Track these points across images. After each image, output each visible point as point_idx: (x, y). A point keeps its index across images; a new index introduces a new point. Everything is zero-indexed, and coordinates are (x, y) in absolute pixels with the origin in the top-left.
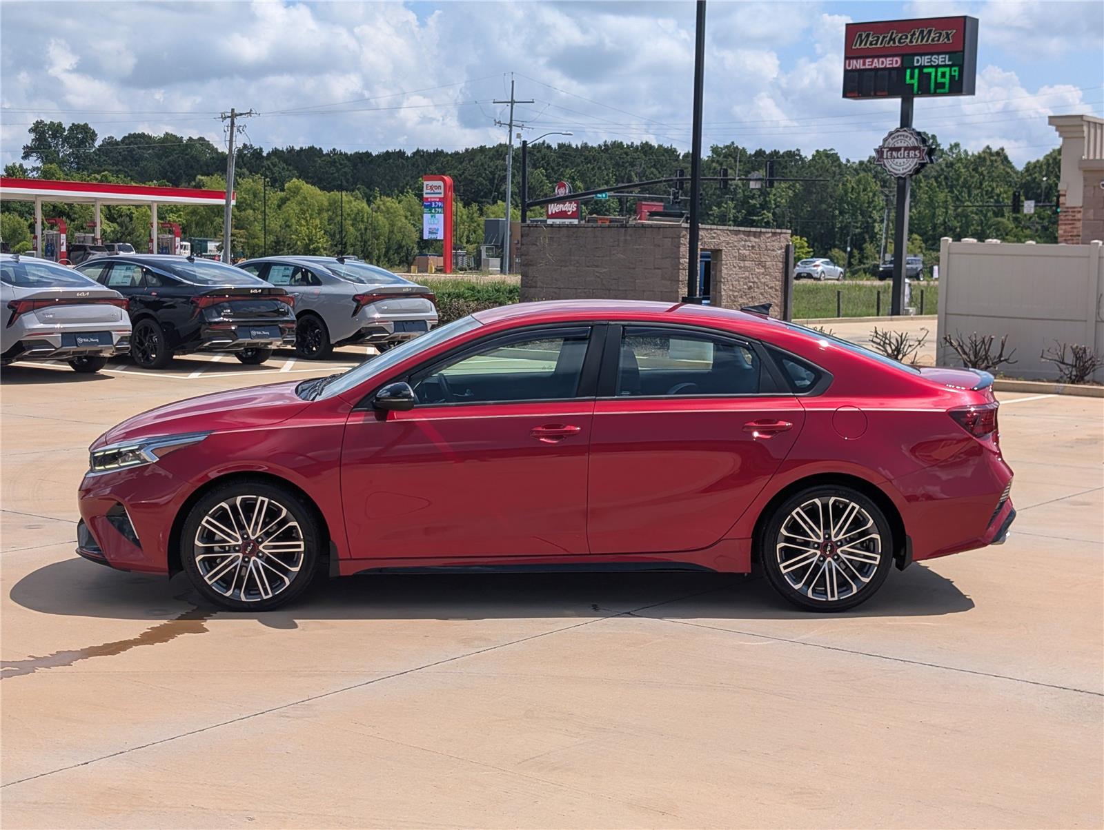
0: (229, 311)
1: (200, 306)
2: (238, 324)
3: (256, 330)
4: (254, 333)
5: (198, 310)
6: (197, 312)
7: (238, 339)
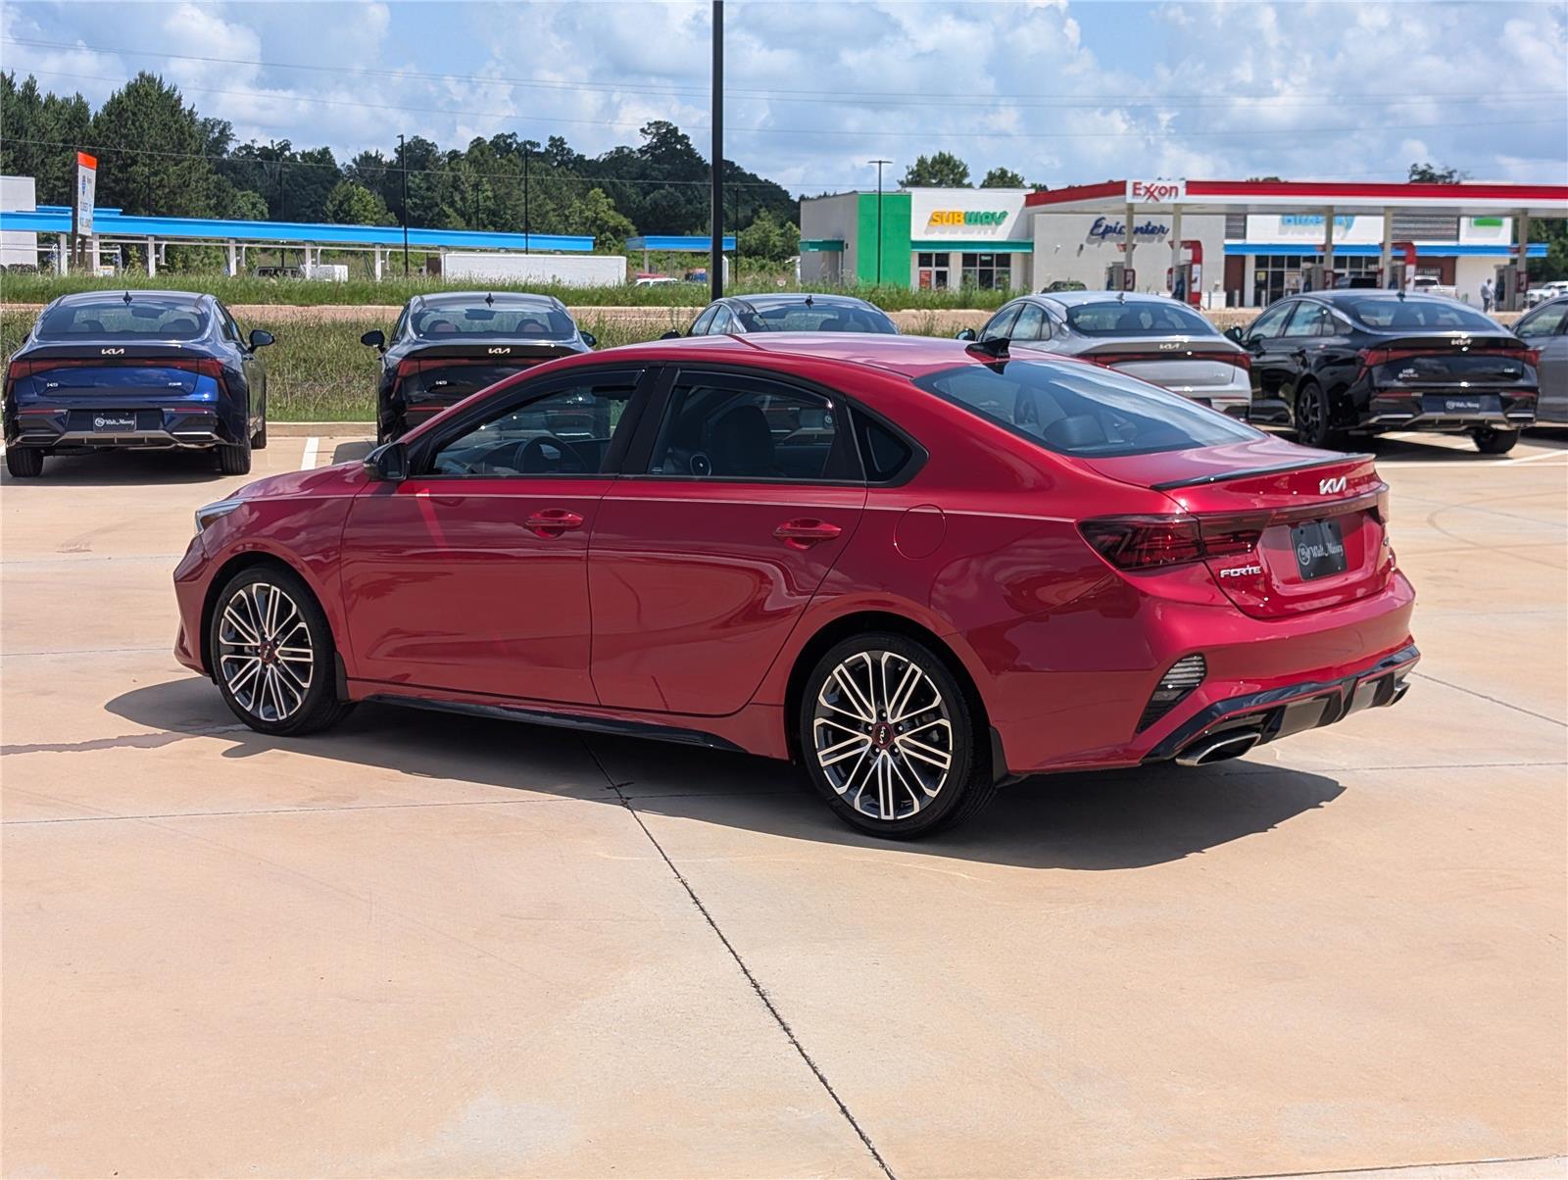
0: (1411, 371)
1: (1367, 363)
2: (1426, 391)
3: (1456, 401)
4: (1451, 405)
5: (1365, 369)
6: (1363, 373)
7: (1422, 412)
